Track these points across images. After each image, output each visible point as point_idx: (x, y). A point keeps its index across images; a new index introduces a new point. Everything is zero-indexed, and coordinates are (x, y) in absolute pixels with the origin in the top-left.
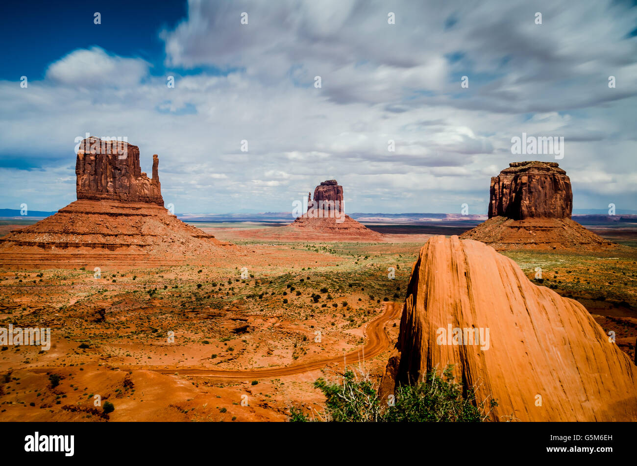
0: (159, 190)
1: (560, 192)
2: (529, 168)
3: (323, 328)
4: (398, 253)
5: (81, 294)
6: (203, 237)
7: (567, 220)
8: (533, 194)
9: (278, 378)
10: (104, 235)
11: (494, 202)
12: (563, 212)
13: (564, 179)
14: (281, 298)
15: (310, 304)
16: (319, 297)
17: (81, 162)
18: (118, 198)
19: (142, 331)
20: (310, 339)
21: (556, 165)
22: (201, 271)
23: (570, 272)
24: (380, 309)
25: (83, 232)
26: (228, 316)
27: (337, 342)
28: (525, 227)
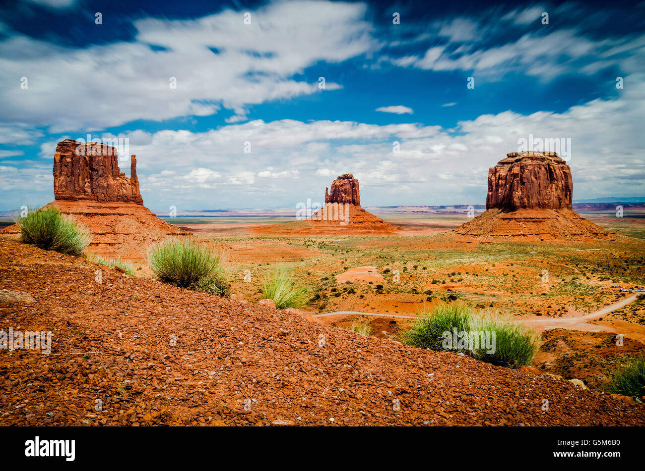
0: (137, 190)
1: (557, 182)
2: (522, 159)
6: (179, 234)
7: (564, 210)
8: (526, 184)
11: (491, 193)
12: (560, 203)
13: (562, 168)
17: (58, 164)
18: (96, 198)
21: (555, 155)
28: (515, 219)
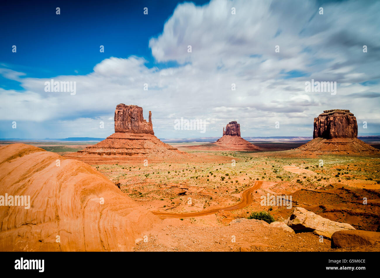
0: (152, 128)
1: (351, 125)
2: (334, 113)
3: (222, 193)
4: (267, 156)
5: (115, 176)
6: (172, 149)
7: (355, 139)
8: (336, 126)
9: (193, 217)
10: (127, 149)
11: (316, 130)
12: (353, 135)
13: (353, 118)
14: (206, 178)
15: (220, 181)
16: (224, 178)
17: (117, 115)
18: (133, 131)
19: (135, 194)
20: (214, 198)
21: (348, 111)
22: (170, 165)
23: (356, 165)
24: (252, 184)
25: (117, 148)
26: (180, 187)
27: (227, 200)
28: (332, 143)
